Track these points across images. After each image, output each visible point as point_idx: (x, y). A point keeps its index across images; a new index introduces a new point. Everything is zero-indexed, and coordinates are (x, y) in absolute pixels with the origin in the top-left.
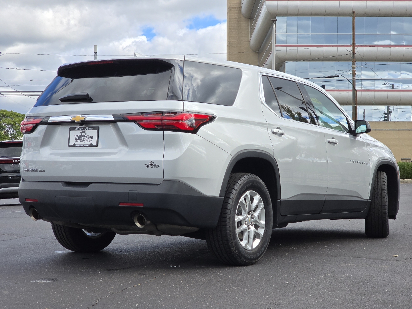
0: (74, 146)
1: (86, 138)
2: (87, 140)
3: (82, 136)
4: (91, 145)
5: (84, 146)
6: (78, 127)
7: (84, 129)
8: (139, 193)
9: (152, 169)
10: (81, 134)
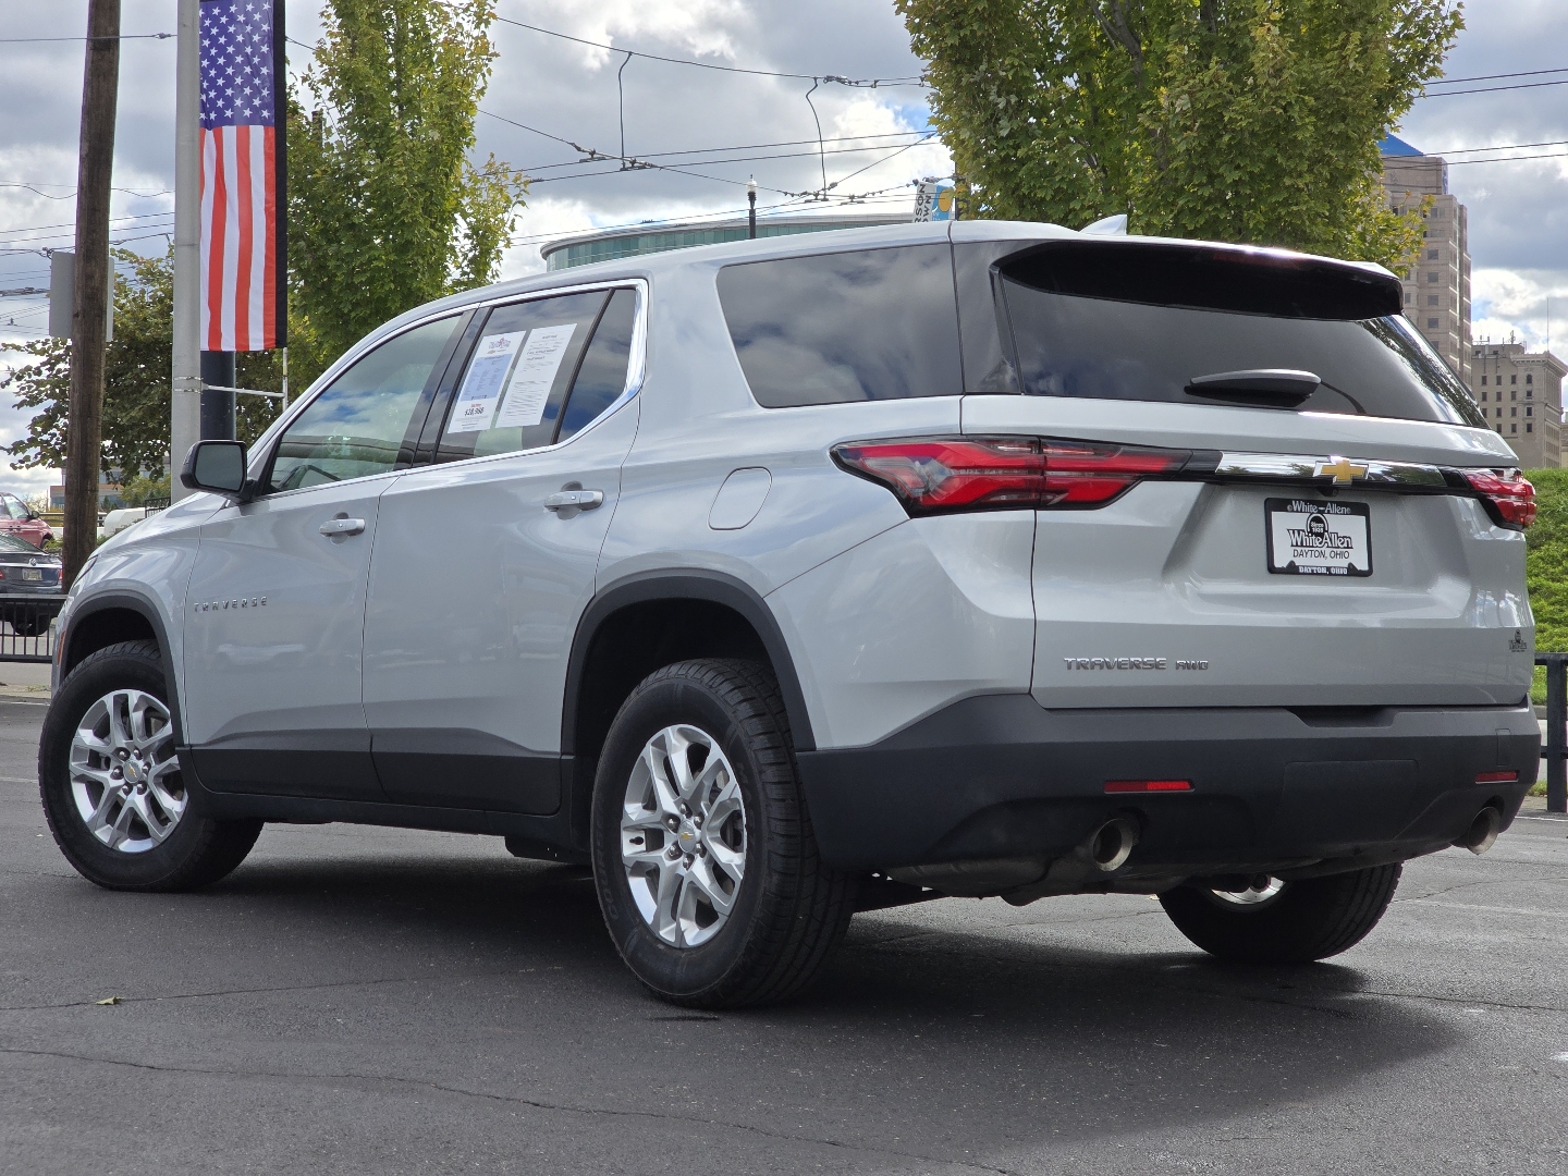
0: (1292, 570)
1: (1329, 540)
2: (1336, 550)
3: (1313, 533)
4: (1352, 572)
5: (1328, 572)
6: (1299, 501)
7: (1321, 508)
8: (1513, 736)
10: (1311, 528)
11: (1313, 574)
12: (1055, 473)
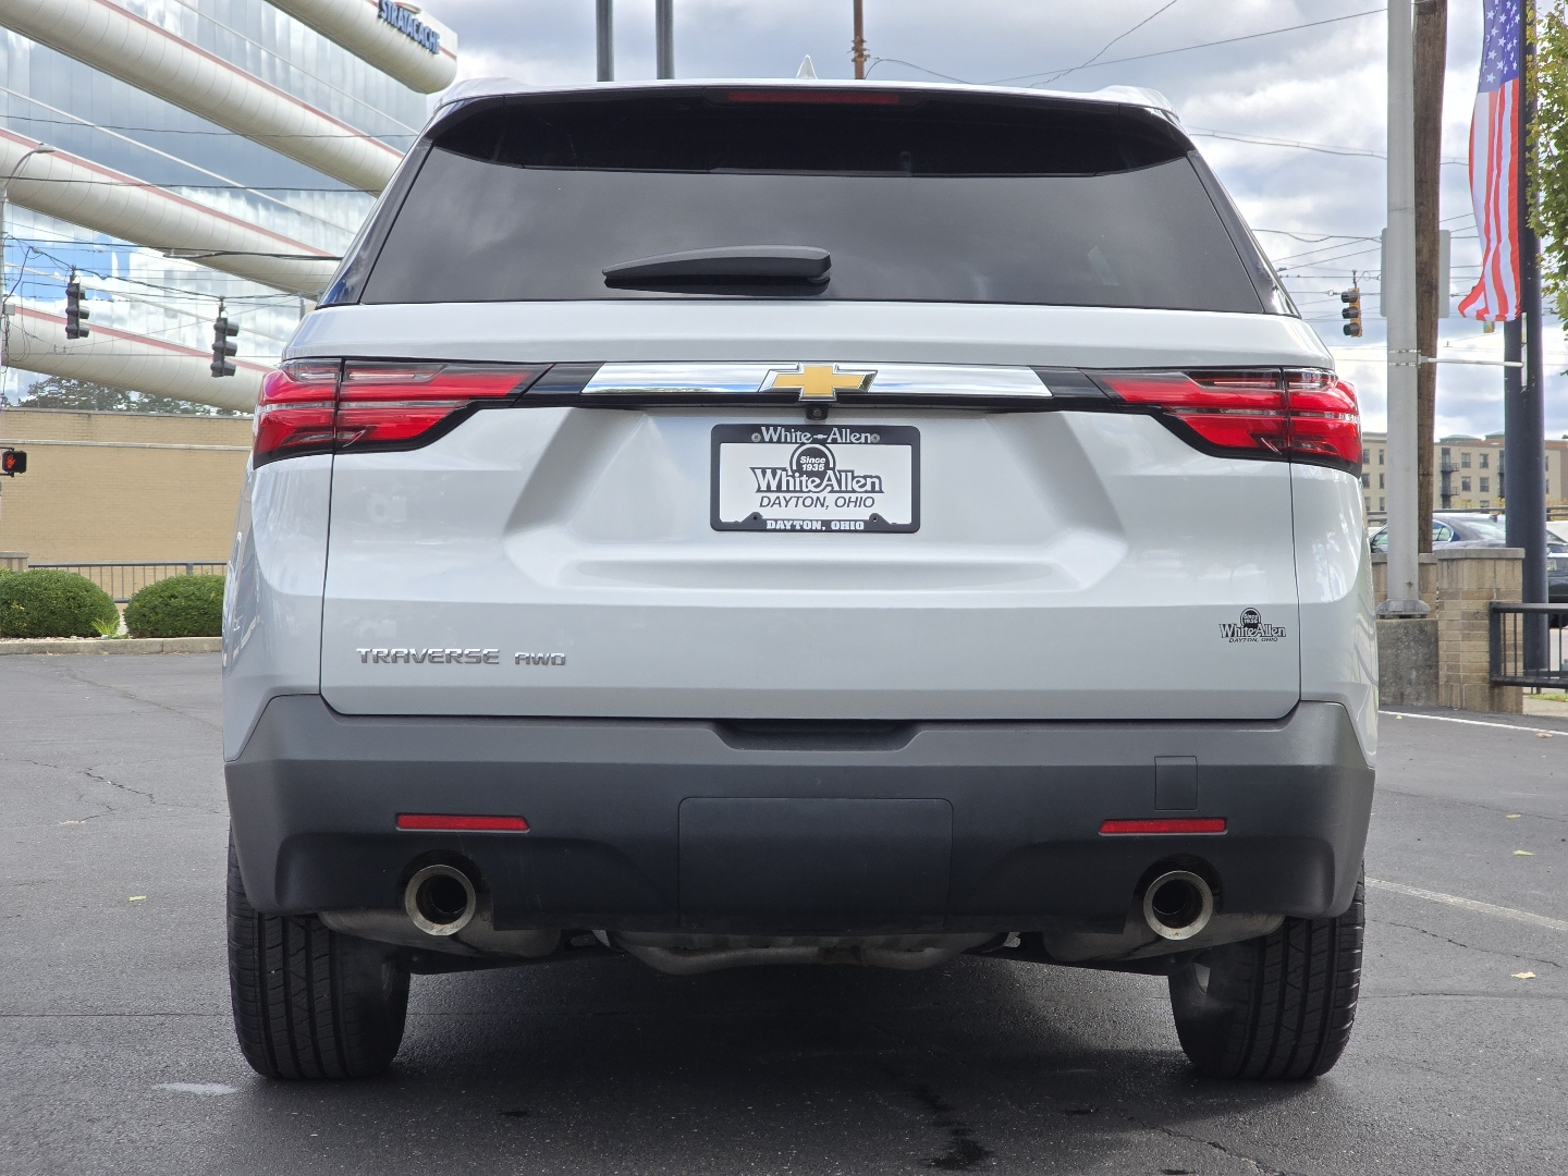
0: (755, 524)
1: (834, 482)
2: (847, 496)
3: (802, 473)
4: (876, 526)
5: (827, 527)
6: (775, 427)
7: (820, 436)
8: (1202, 767)
9: (1252, 648)
10: (799, 465)
11: (793, 530)
12: (353, 405)
